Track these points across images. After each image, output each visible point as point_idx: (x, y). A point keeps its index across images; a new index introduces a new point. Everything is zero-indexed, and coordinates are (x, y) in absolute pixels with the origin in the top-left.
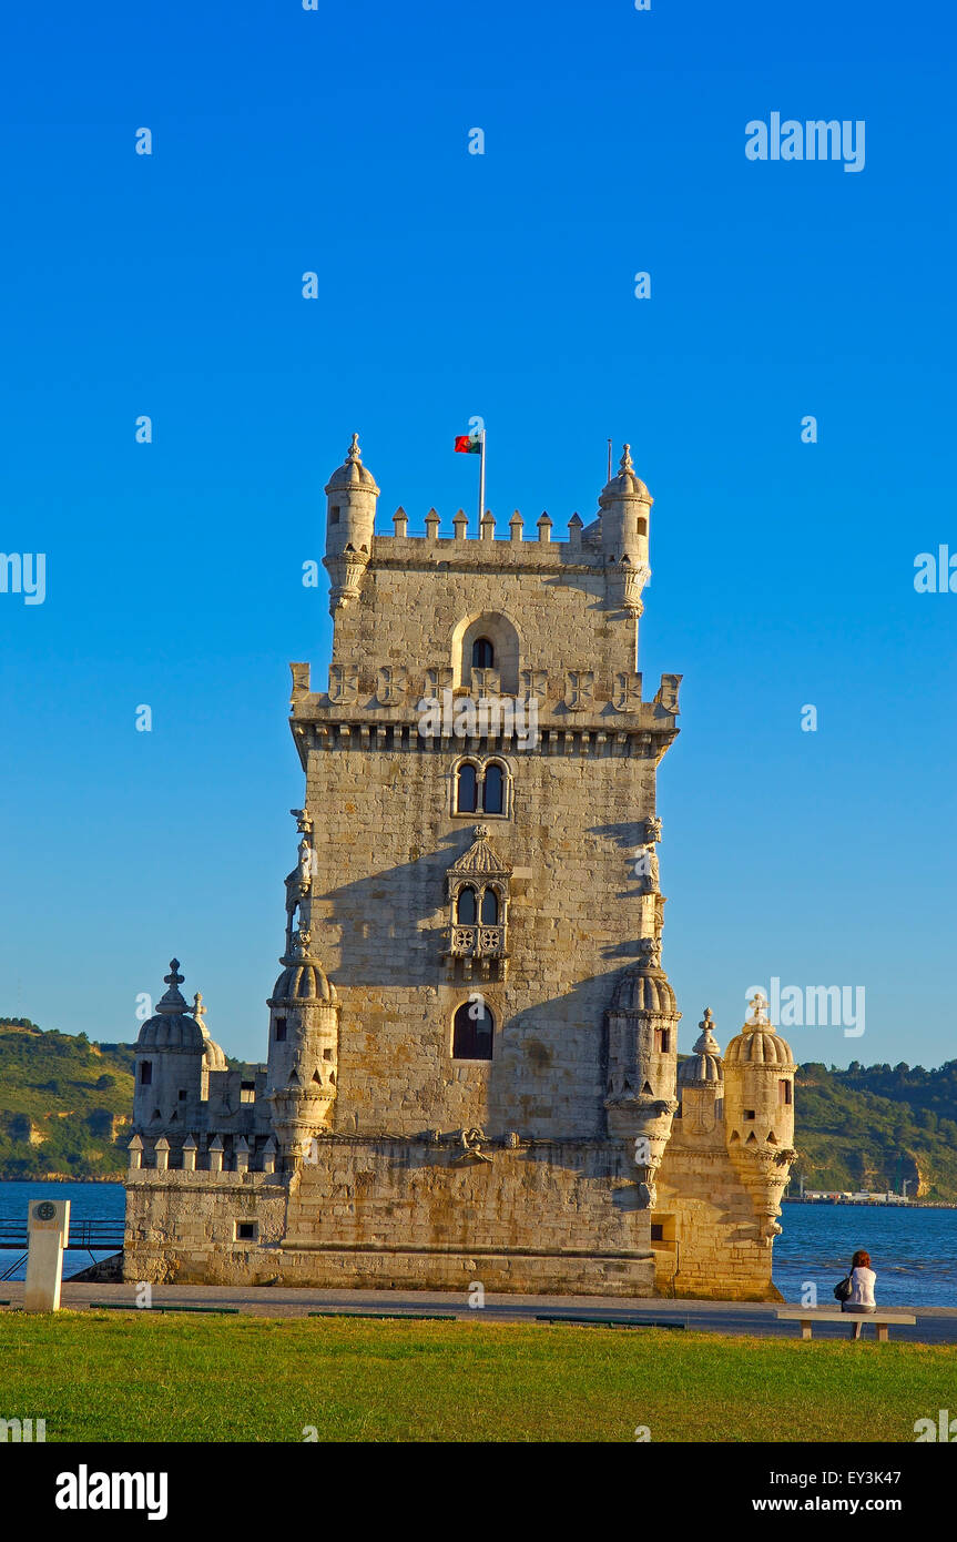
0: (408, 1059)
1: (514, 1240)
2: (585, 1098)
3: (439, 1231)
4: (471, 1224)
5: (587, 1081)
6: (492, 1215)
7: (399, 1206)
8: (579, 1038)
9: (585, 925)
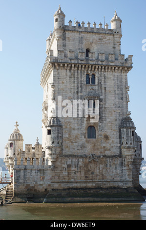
0: (78, 139)
1: (103, 179)
2: (117, 147)
3: (86, 177)
4: (93, 175)
5: (117, 143)
6: (98, 174)
7: (77, 172)
8: (115, 133)
9: (115, 109)
